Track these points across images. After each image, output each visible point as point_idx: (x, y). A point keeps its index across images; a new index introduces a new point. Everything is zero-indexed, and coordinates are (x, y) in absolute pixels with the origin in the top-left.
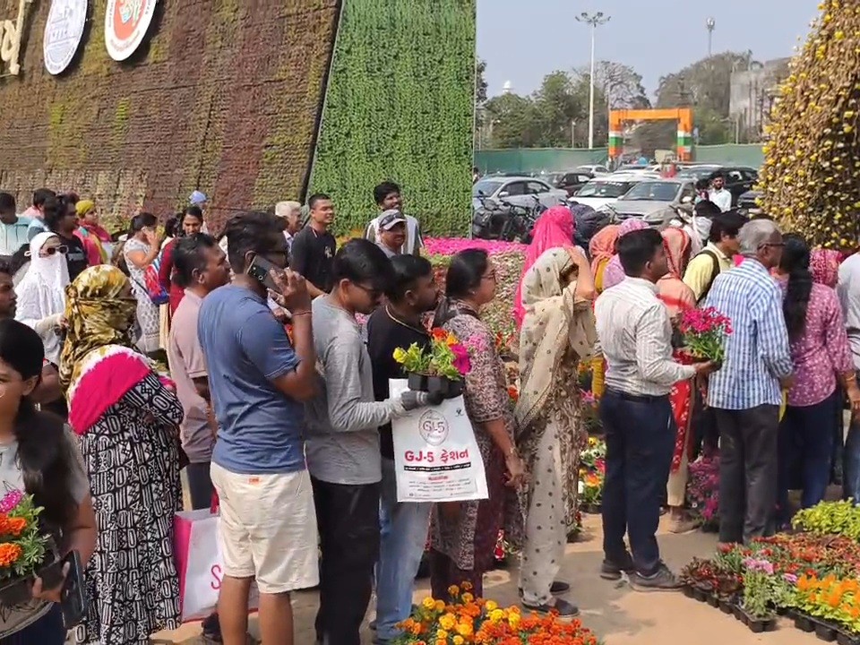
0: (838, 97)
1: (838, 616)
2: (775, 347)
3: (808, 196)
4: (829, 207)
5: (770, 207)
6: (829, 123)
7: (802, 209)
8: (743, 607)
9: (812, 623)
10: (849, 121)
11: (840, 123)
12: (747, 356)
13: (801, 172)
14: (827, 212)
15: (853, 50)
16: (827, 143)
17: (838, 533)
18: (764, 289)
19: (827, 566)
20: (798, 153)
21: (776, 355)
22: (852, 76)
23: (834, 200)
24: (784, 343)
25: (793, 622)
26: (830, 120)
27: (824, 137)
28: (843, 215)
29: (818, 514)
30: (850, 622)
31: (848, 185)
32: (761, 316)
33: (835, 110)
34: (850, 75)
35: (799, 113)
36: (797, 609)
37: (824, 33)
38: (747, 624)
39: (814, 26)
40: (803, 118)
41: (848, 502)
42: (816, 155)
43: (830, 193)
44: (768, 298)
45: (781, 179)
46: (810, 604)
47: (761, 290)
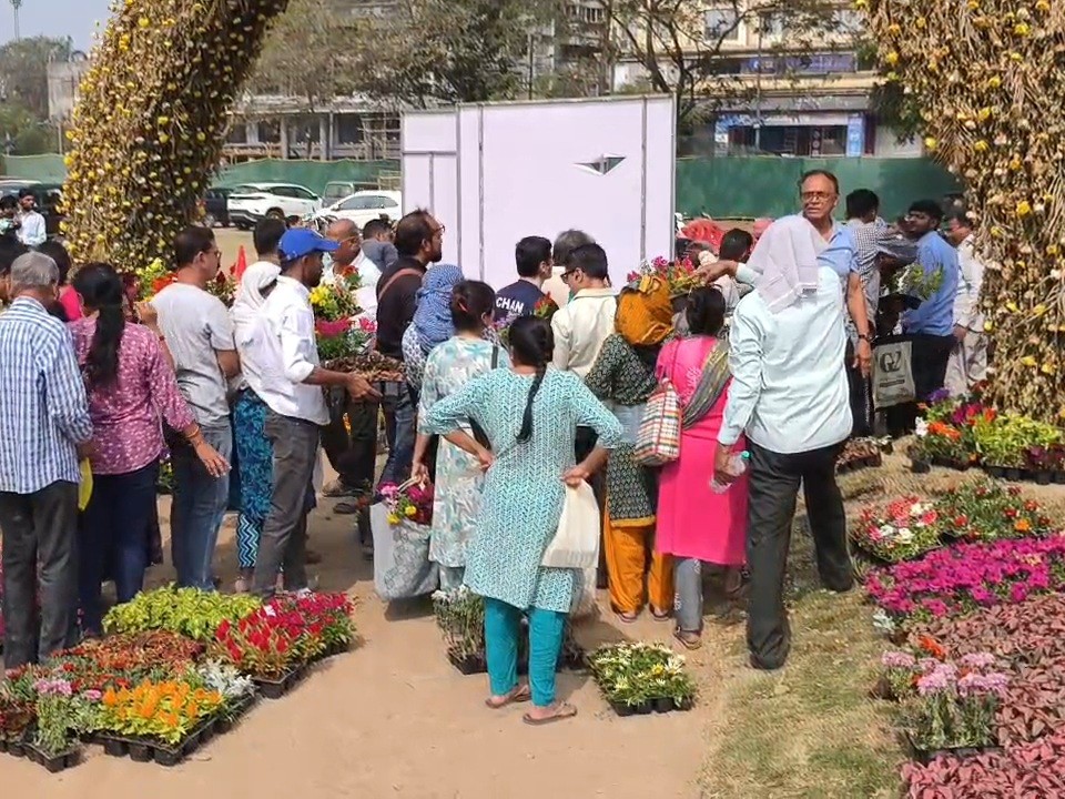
0: (149, 99)
1: (152, 729)
2: (71, 402)
3: (124, 219)
4: (150, 232)
5: (78, 233)
6: (141, 131)
7: (118, 235)
8: (38, 744)
9: (124, 744)
10: (165, 128)
11: (154, 130)
12: (36, 420)
13: (113, 190)
14: (148, 239)
15: (161, 42)
16: (139, 155)
17: (157, 627)
18: (50, 331)
19: (143, 670)
20: (108, 166)
21: (72, 414)
22: (163, 73)
23: (155, 224)
24: (81, 398)
25: (102, 748)
26: (142, 127)
27: (136, 147)
28: (167, 243)
29: (132, 610)
30: (168, 733)
31: (169, 206)
32: (51, 365)
33: (147, 114)
34: (160, 73)
35: (105, 116)
36: (105, 731)
37: (126, 19)
38: (43, 764)
39: (115, 10)
40: (110, 123)
41: (170, 588)
42: (129, 168)
43: (150, 215)
44: (58, 343)
45: (90, 197)
46: (120, 721)
47: (46, 333)
